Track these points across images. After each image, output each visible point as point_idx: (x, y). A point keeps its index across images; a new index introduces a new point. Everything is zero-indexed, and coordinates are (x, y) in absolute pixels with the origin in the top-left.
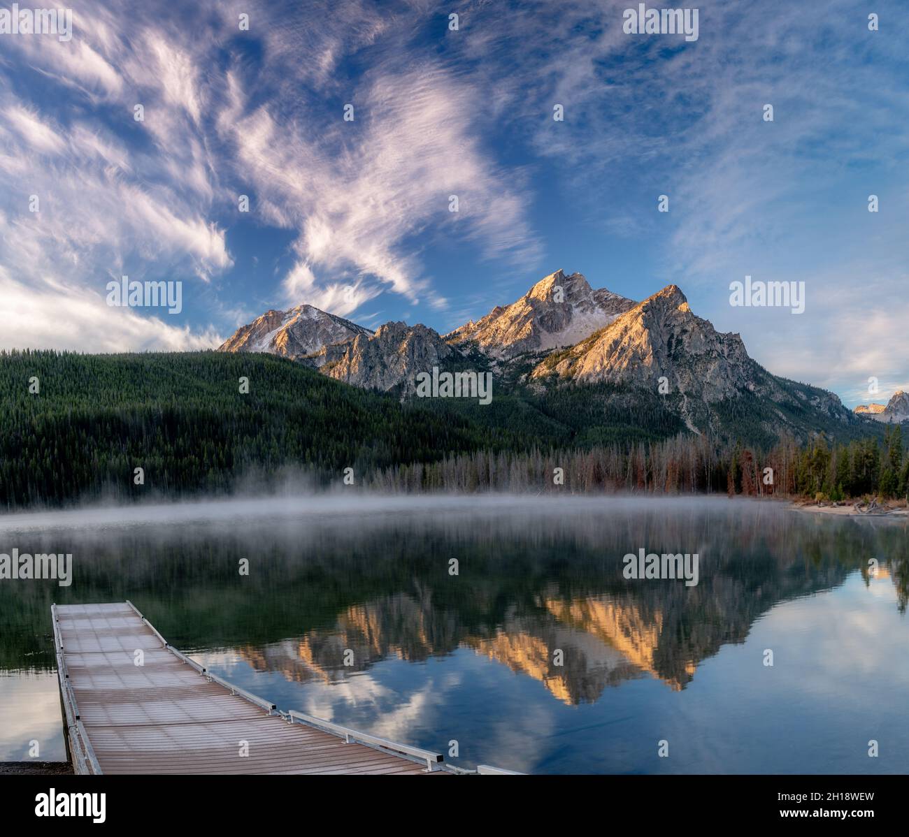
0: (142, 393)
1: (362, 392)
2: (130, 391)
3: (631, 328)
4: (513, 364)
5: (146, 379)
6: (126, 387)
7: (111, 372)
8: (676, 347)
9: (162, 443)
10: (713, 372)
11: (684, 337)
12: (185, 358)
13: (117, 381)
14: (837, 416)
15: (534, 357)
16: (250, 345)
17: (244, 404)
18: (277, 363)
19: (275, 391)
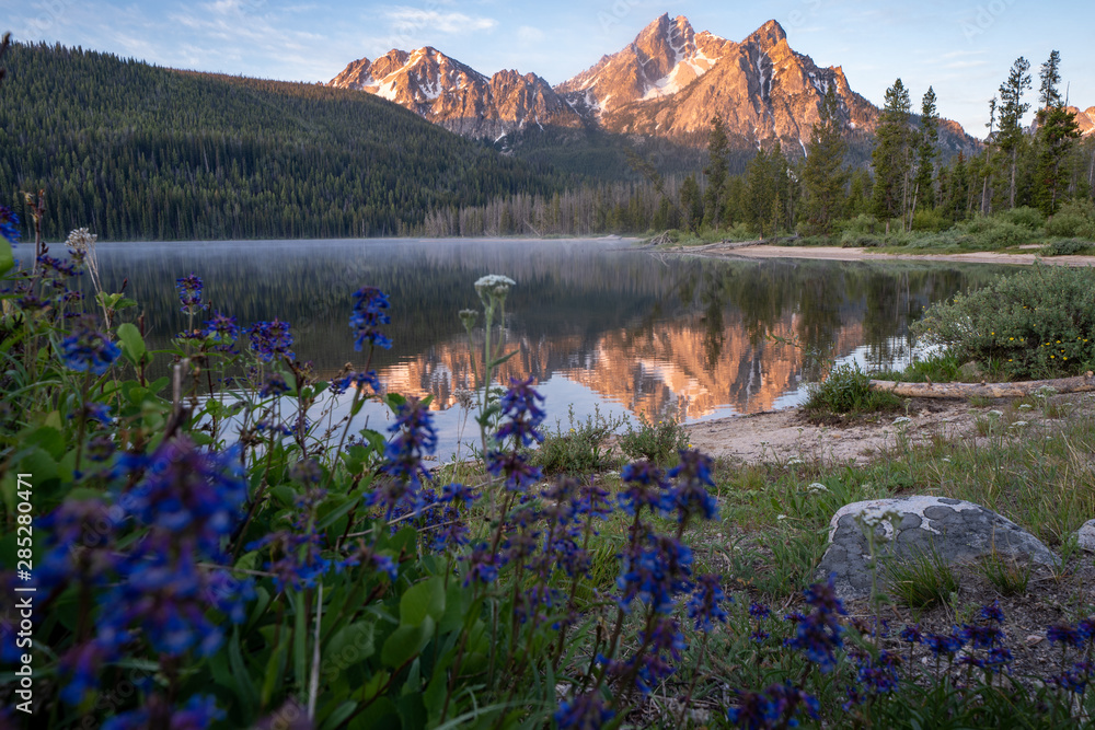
0: (224, 120)
1: (464, 141)
2: (210, 117)
3: (727, 71)
4: (617, 114)
5: (231, 106)
6: (205, 110)
7: (189, 92)
8: (773, 88)
9: (237, 176)
10: (811, 112)
11: (782, 77)
12: (283, 88)
13: (195, 104)
14: (958, 147)
15: (636, 107)
16: (361, 82)
17: (336, 142)
18: (379, 106)
19: (371, 132)
